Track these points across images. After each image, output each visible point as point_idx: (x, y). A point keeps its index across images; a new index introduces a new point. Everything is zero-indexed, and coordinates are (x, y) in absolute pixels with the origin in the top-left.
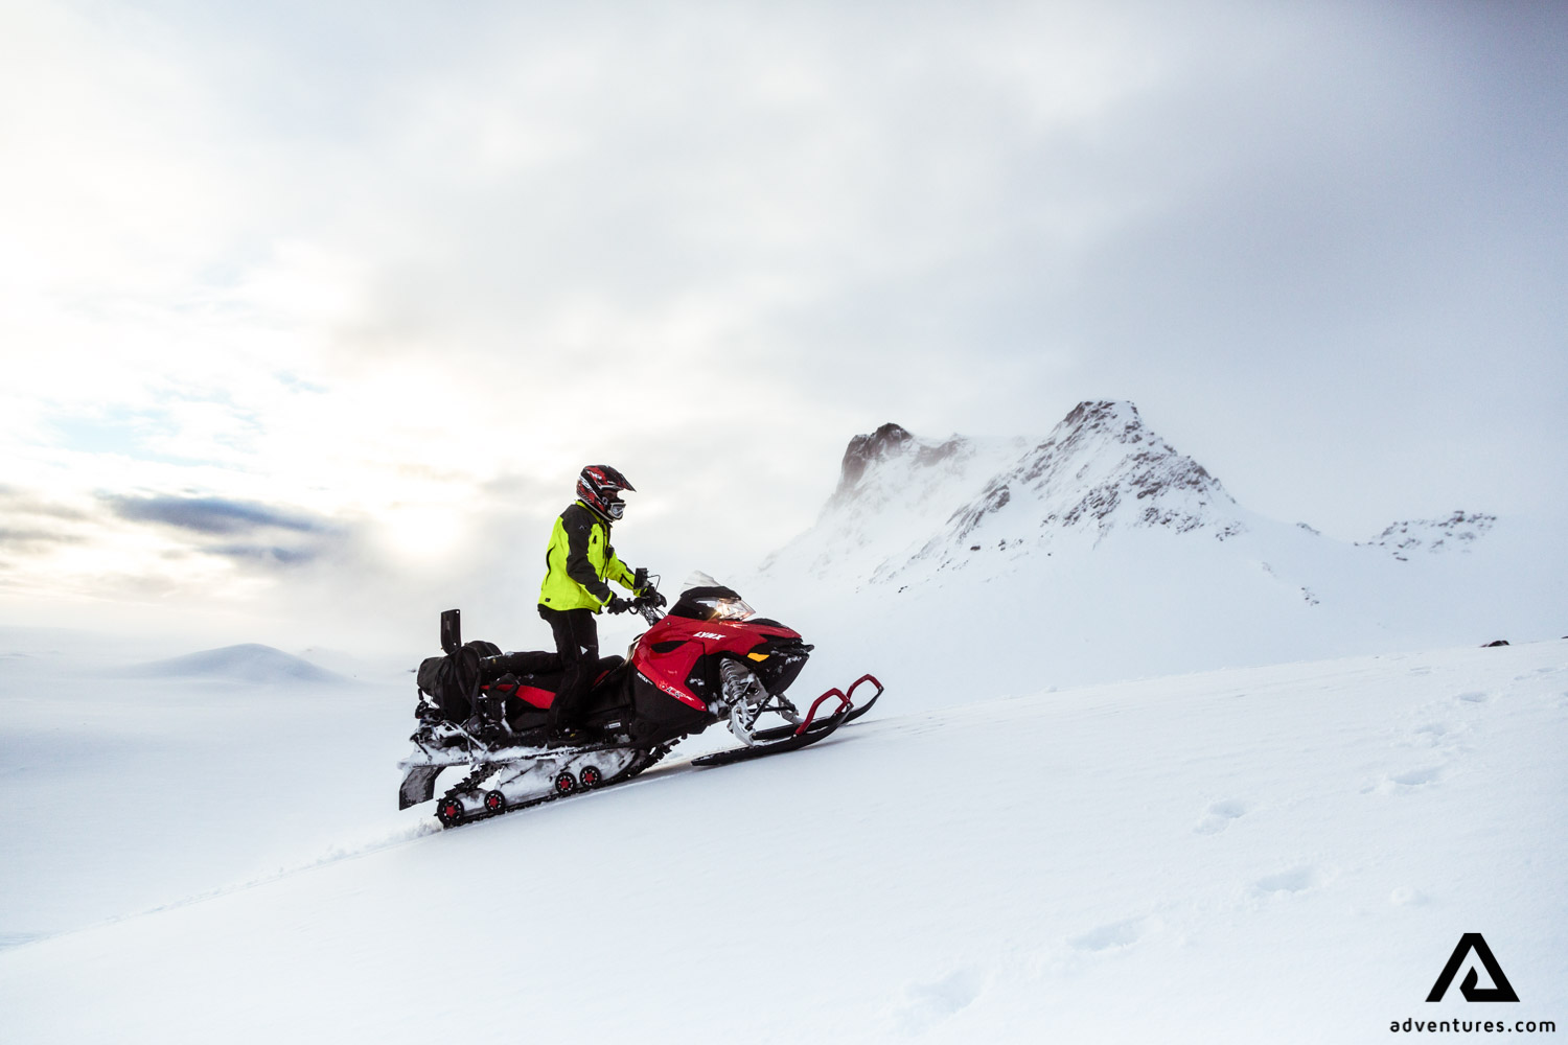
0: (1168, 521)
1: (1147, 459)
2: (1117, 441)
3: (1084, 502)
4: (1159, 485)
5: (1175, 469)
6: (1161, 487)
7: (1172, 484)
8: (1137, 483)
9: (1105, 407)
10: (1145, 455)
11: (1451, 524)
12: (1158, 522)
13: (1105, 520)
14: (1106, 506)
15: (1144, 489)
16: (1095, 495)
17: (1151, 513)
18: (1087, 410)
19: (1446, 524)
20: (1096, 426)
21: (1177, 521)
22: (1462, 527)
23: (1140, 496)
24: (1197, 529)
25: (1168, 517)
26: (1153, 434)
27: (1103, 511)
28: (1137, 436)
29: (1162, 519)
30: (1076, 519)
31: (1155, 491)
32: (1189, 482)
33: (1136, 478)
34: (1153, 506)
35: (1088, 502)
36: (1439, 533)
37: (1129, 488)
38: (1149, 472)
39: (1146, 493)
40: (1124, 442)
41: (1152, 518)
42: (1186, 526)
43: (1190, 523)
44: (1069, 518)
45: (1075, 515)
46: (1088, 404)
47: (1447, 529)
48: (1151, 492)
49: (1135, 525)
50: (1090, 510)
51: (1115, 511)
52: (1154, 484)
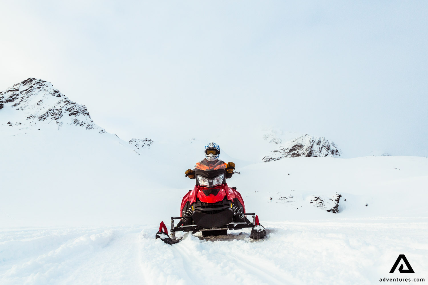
0: (82, 125)
1: (70, 103)
2: (51, 95)
3: (47, 113)
4: (77, 112)
5: (81, 108)
6: (77, 113)
7: (81, 113)
8: (67, 110)
9: (42, 82)
10: (68, 101)
11: (145, 141)
12: (78, 125)
13: (58, 120)
14: (57, 116)
15: (70, 113)
16: (52, 111)
17: (76, 121)
18: (34, 81)
19: (144, 141)
20: (39, 88)
21: (85, 125)
22: (147, 143)
23: (70, 115)
24: (92, 129)
25: (82, 123)
26: (65, 96)
27: (57, 117)
28: (59, 95)
29: (80, 124)
30: (45, 119)
31: (76, 114)
32: (86, 114)
33: (67, 108)
34: (76, 119)
35: (49, 113)
36: (143, 143)
37: (65, 111)
38: (72, 107)
39: (72, 114)
40: (54, 96)
41: (76, 123)
42: (89, 127)
43: (90, 127)
44: (41, 118)
45: (44, 117)
46: (34, 79)
47: (144, 142)
48: (74, 114)
49: (71, 124)
50: (50, 117)
51: (61, 118)
52: (75, 112)
